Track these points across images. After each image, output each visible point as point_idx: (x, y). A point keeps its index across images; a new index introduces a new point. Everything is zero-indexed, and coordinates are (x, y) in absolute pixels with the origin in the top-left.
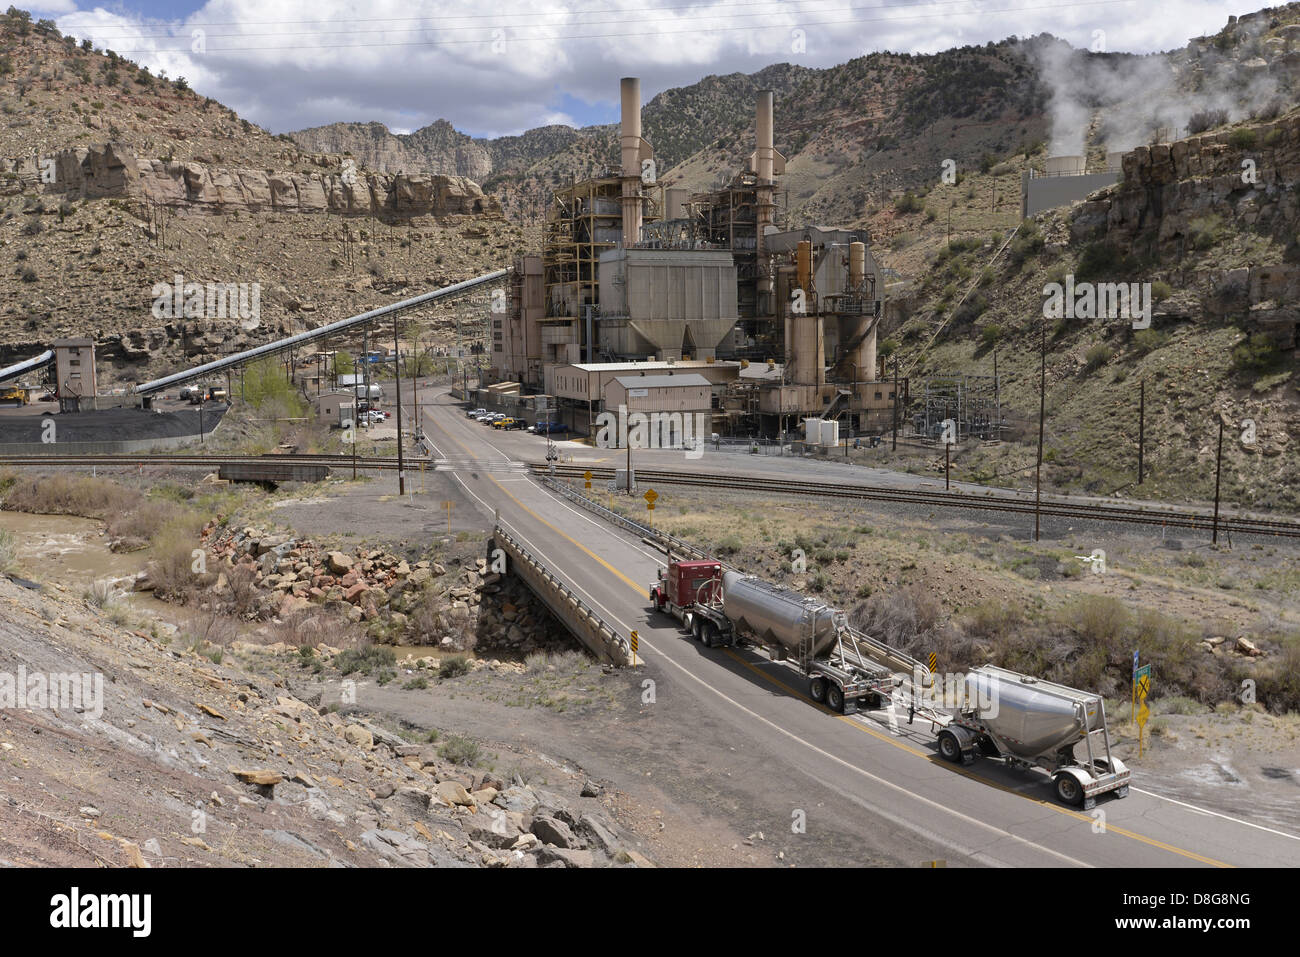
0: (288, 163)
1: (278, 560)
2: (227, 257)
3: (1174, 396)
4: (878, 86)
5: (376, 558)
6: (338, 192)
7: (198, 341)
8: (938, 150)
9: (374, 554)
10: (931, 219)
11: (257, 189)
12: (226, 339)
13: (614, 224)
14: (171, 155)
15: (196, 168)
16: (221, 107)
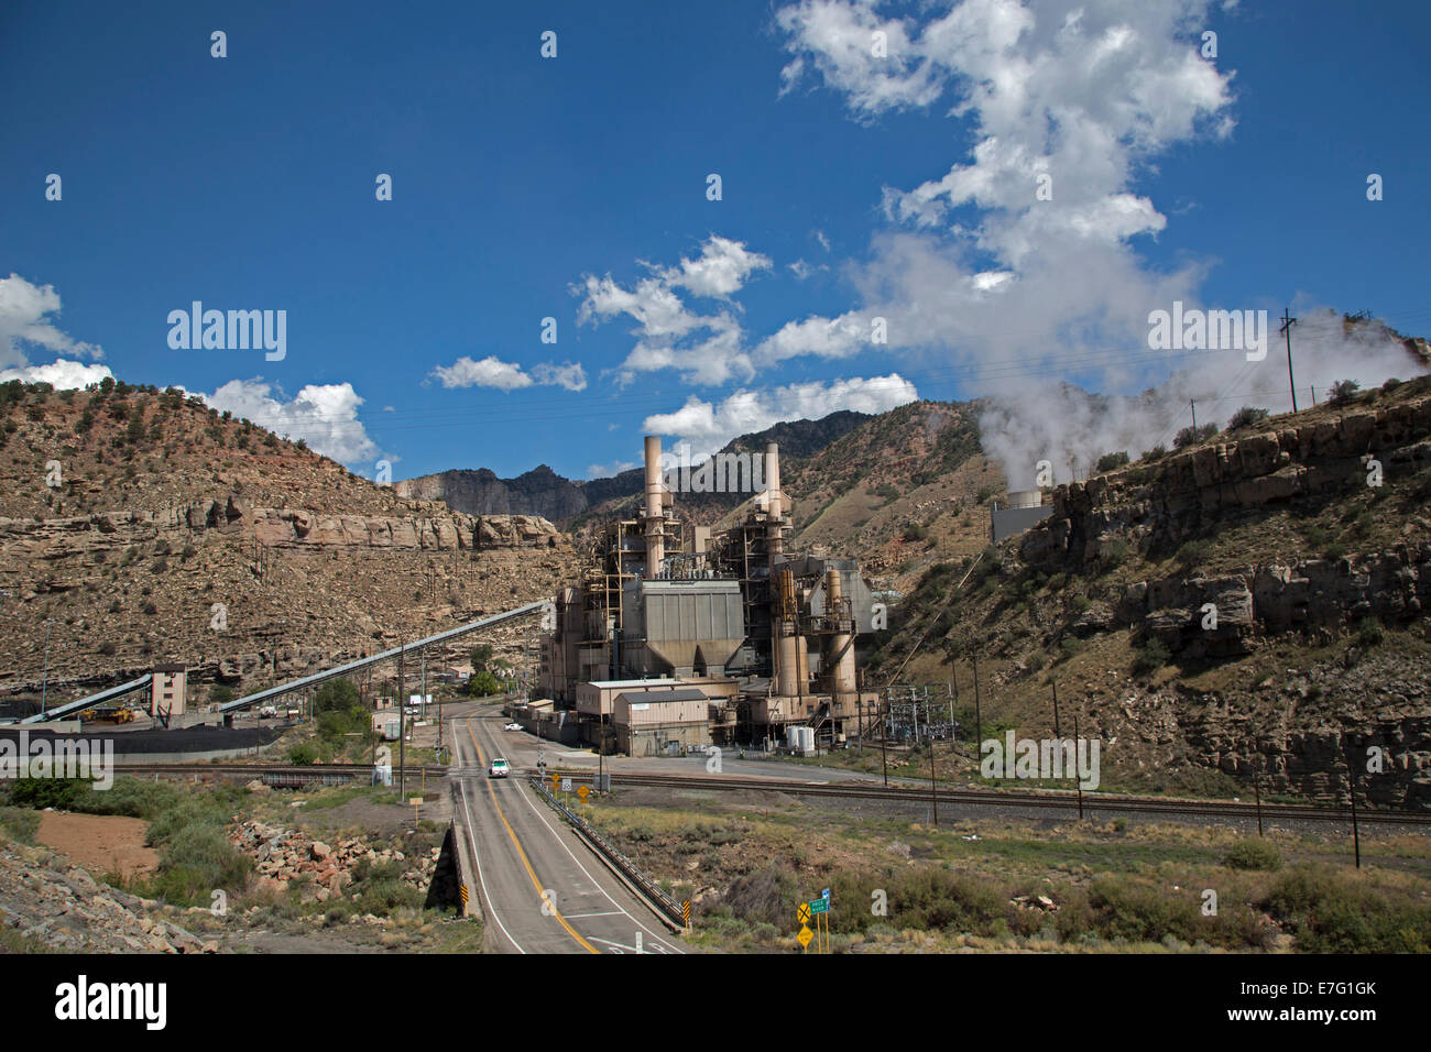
0: (385, 508)
1: (272, 849)
2: (323, 591)
3: (1090, 695)
4: (920, 428)
5: (351, 847)
6: (426, 533)
7: (285, 665)
8: (973, 483)
9: (349, 843)
10: (933, 545)
11: (356, 532)
12: (311, 663)
13: (640, 557)
14: (284, 504)
15: (304, 515)
16: (333, 463)
